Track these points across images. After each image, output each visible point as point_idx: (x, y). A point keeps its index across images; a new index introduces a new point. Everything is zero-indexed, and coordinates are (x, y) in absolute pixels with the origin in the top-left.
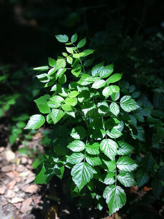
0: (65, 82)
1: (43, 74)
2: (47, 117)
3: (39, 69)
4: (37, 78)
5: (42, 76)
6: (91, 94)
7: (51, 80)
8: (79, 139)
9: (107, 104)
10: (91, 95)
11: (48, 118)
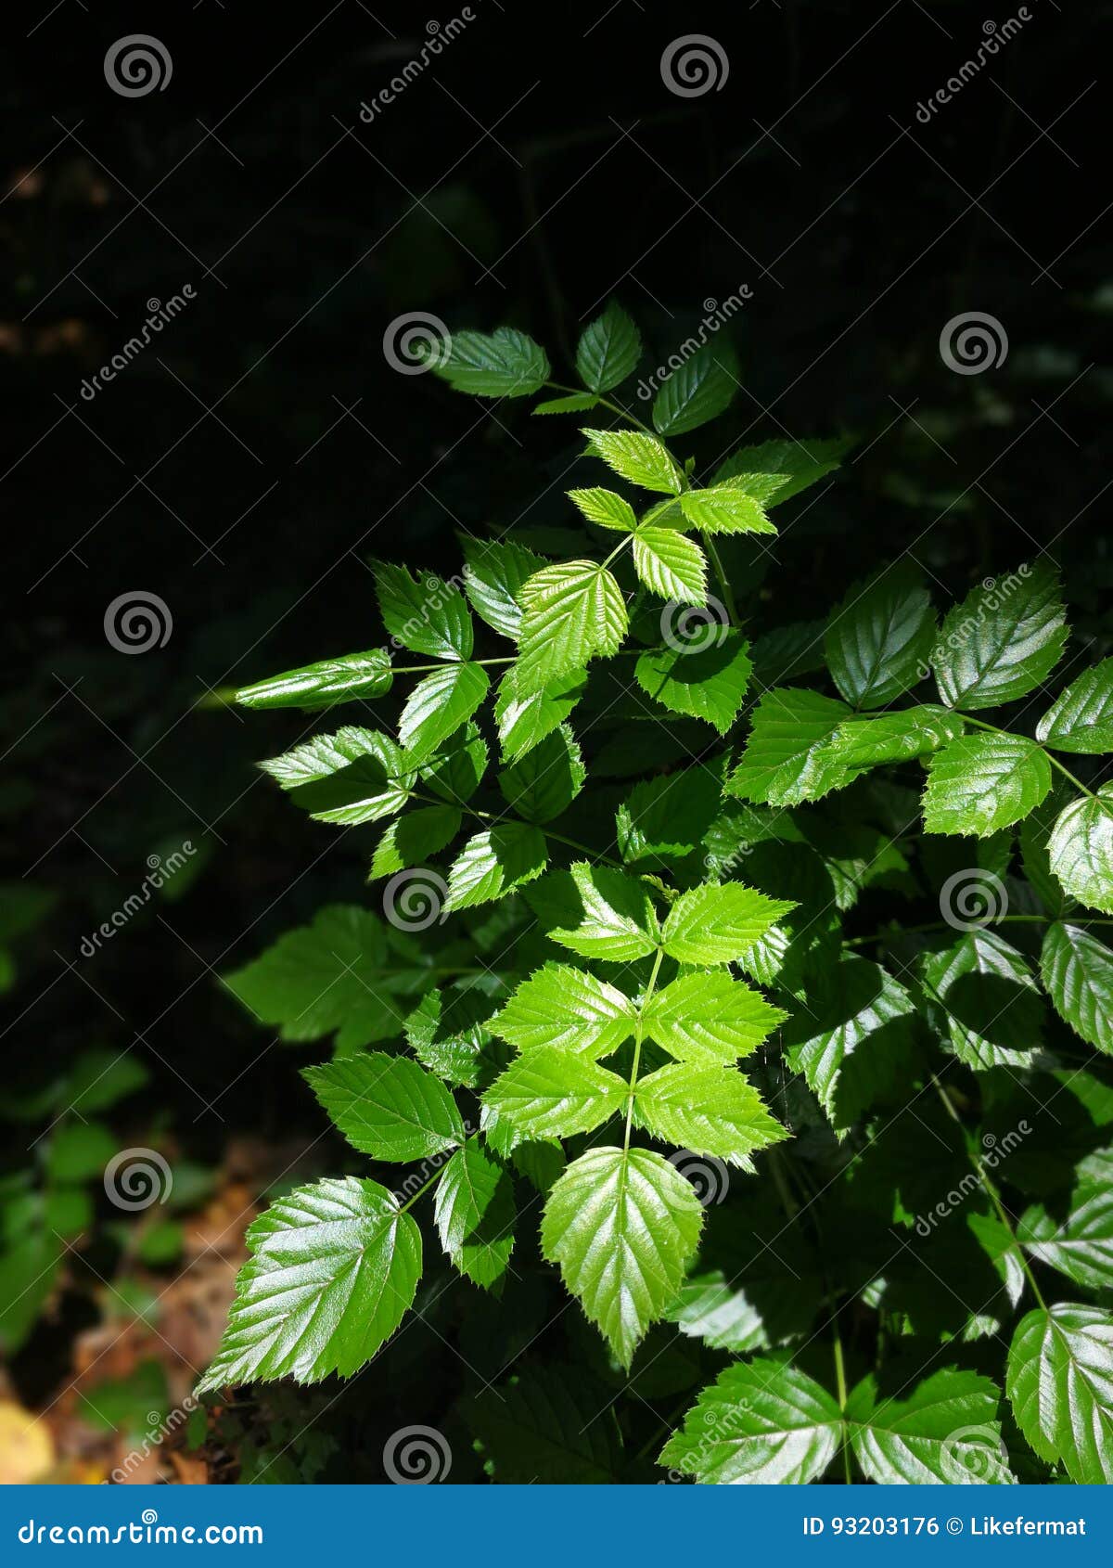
0: (578, 788)
1: (327, 738)
2: (439, 1195)
3: (301, 696)
4: (270, 782)
5: (322, 757)
6: (833, 873)
7: (420, 786)
8: (758, 1352)
9: (1009, 949)
10: (836, 883)
11: (450, 1206)
